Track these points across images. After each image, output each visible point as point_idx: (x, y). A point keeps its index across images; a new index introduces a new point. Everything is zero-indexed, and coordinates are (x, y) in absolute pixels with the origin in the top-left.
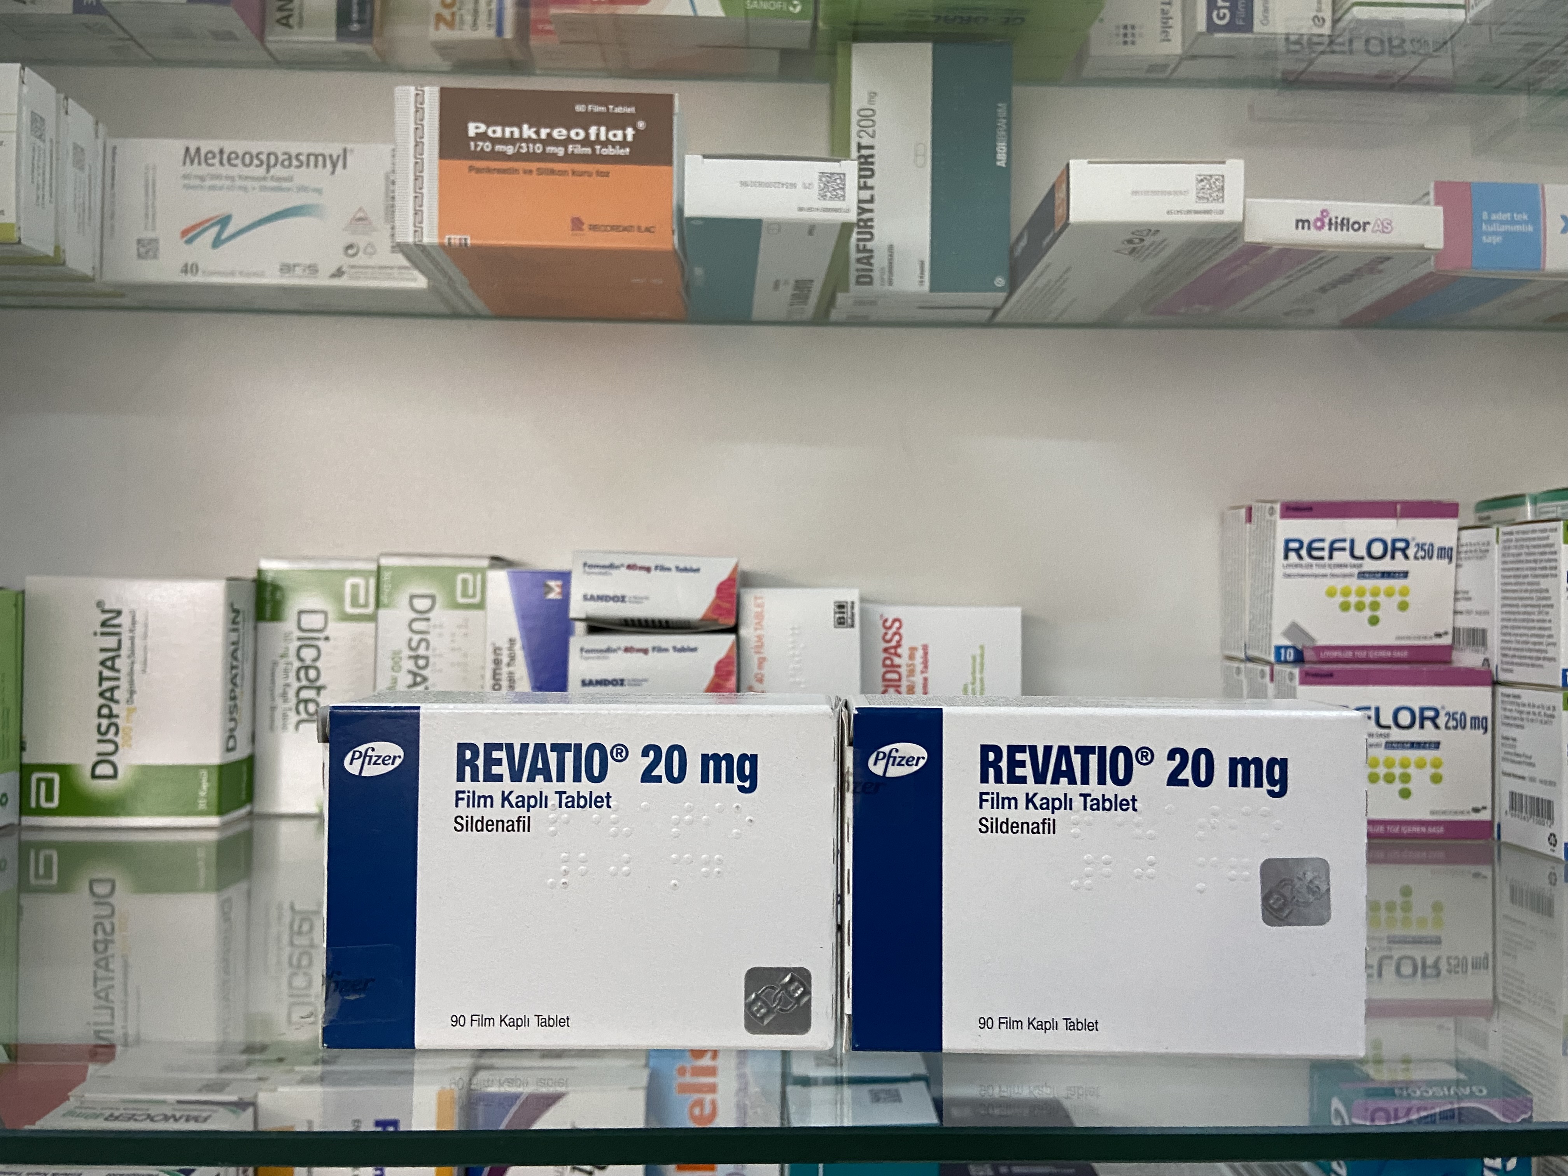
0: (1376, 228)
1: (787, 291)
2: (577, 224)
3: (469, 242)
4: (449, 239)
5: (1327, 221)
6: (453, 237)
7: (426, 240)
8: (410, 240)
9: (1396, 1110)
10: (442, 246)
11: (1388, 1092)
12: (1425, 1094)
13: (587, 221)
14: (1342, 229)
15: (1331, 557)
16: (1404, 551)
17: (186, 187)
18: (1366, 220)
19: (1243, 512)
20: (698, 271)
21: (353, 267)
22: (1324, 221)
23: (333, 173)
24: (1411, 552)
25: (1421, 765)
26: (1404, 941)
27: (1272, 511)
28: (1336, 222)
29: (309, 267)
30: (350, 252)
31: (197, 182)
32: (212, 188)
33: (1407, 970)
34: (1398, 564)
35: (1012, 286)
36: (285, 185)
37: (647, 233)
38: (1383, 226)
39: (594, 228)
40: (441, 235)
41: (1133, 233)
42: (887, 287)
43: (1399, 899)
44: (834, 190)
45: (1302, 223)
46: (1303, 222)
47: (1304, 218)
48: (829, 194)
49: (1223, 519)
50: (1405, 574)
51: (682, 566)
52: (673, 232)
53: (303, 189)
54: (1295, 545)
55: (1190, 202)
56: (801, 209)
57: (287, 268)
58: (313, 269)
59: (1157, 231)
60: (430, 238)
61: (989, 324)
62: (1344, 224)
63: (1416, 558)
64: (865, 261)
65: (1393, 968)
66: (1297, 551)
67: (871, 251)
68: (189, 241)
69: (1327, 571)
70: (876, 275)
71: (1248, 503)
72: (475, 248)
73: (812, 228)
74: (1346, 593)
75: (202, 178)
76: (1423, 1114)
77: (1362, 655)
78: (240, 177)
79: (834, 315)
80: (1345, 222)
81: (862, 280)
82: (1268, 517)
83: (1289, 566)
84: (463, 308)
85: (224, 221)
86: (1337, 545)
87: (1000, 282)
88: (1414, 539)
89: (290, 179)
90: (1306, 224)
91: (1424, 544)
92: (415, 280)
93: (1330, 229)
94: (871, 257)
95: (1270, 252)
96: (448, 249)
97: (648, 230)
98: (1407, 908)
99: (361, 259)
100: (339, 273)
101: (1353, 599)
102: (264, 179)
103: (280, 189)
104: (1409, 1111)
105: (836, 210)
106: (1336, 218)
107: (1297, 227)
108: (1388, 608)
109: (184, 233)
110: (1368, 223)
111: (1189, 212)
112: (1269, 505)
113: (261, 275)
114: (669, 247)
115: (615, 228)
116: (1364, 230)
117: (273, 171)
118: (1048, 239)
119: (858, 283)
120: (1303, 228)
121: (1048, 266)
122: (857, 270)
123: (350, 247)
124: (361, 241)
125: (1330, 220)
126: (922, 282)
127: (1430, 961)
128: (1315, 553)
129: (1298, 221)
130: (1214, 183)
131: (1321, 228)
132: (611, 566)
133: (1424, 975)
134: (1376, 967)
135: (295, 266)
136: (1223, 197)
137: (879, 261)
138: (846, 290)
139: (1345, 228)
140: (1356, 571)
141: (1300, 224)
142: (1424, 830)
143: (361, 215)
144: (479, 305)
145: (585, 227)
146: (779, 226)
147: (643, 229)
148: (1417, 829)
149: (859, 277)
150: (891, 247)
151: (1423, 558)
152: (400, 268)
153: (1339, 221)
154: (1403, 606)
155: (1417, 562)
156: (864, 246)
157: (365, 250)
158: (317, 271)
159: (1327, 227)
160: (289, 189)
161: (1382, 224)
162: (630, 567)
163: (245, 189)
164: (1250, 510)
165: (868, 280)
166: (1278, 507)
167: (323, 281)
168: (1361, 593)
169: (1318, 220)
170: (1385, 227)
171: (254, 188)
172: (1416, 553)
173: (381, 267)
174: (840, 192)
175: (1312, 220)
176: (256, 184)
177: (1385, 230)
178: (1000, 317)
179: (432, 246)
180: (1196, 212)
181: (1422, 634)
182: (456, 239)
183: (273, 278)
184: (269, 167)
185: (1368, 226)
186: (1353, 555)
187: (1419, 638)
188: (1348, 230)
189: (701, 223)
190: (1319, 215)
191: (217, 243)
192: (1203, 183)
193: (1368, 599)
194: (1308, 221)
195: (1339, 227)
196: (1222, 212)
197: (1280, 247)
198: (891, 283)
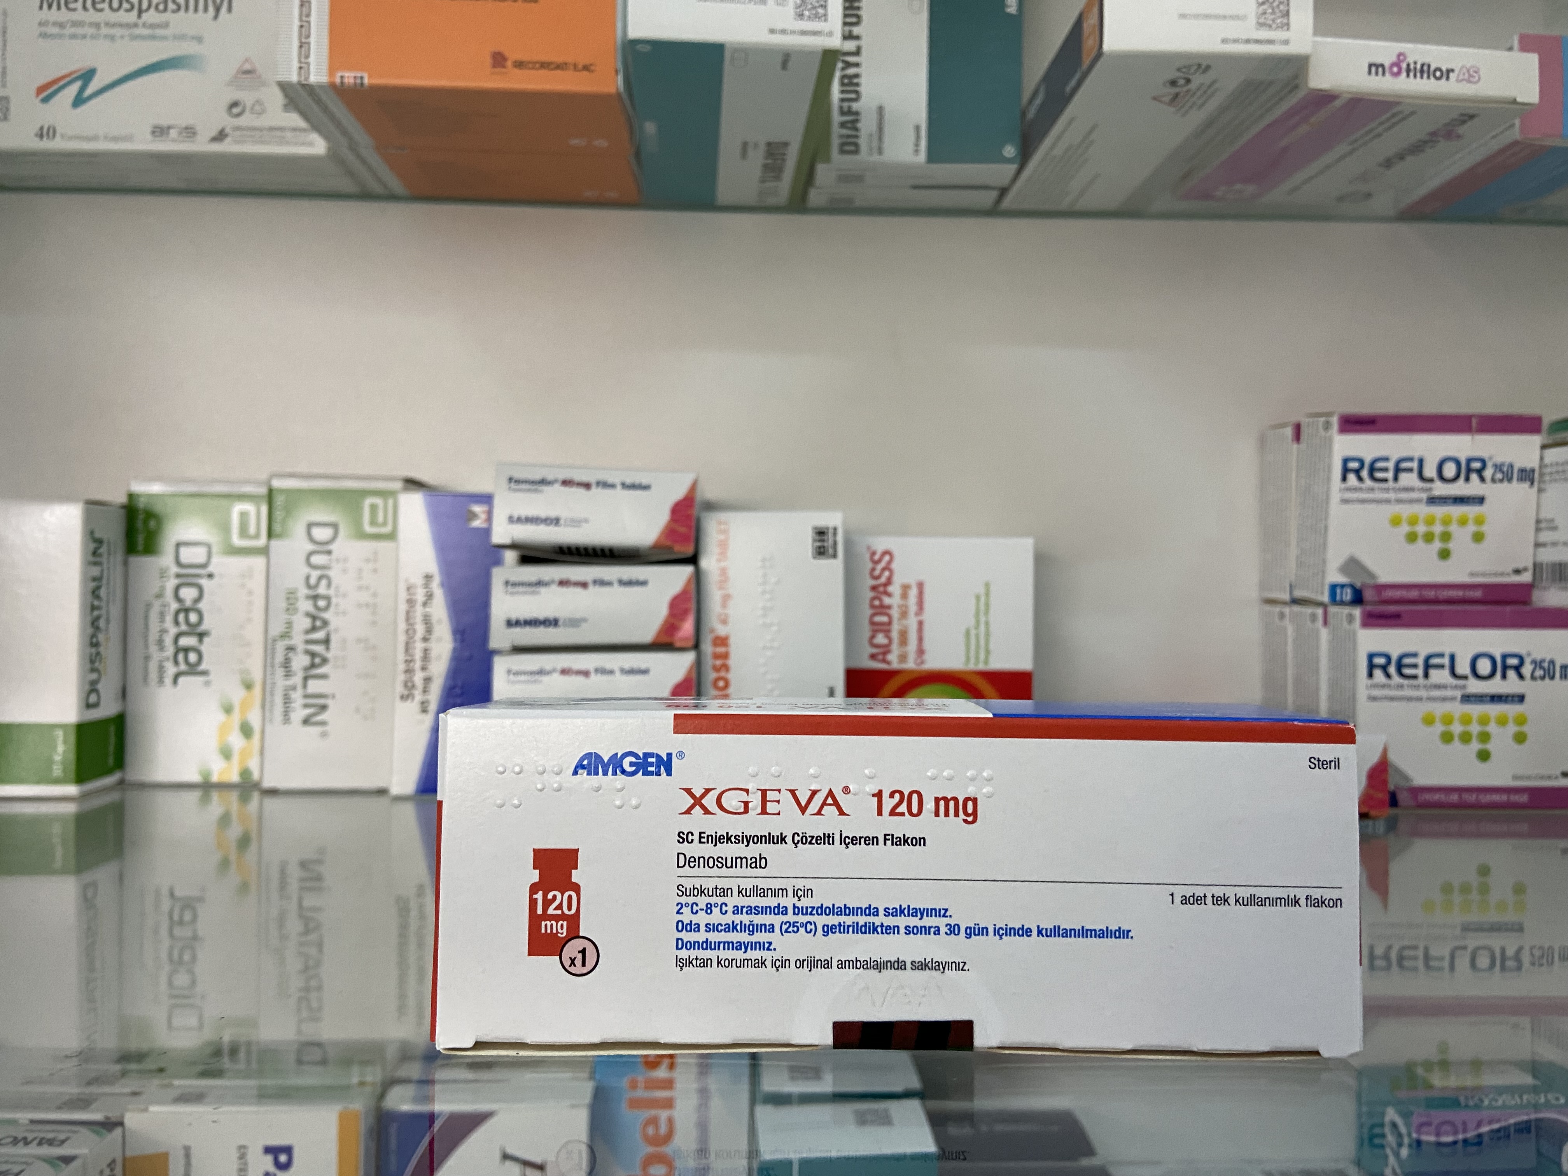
0: (1461, 77)
1: (757, 158)
2: (499, 60)
3: (366, 81)
4: (342, 77)
5: (1404, 66)
6: (346, 74)
7: (313, 79)
8: (294, 78)
9: (1464, 1124)
10: (333, 86)
11: (1450, 1102)
12: (1493, 1103)
13: (513, 56)
14: (1422, 77)
15: (1396, 479)
16: (1480, 472)
17: (44, 35)
18: (1450, 67)
19: (1289, 432)
20: (650, 128)
21: (238, 128)
22: (1400, 66)
23: (216, 17)
24: (1488, 473)
25: (1502, 722)
26: (1480, 928)
27: (1327, 426)
28: (1415, 69)
29: (186, 128)
30: (235, 110)
31: (55, 30)
32: (73, 37)
33: (1483, 961)
34: (1474, 487)
35: (1025, 155)
36: (159, 32)
37: (585, 73)
38: (1470, 76)
39: (519, 65)
40: (332, 71)
41: (1179, 70)
42: (876, 158)
43: (1474, 880)
44: (814, 8)
45: (1375, 68)
46: (1377, 66)
47: (1378, 61)
48: (807, 13)
49: (1262, 442)
50: (1481, 500)
51: (628, 481)
52: (617, 72)
53: (181, 37)
54: (1354, 465)
55: (1248, 29)
56: (772, 31)
57: (160, 131)
58: (190, 132)
59: (1208, 67)
60: (318, 76)
61: (994, 211)
62: (1425, 71)
63: (1493, 480)
64: (849, 125)
65: (1467, 960)
66: (1357, 472)
67: (857, 113)
68: (46, 100)
69: (1392, 496)
70: (863, 142)
71: (1294, 419)
72: (374, 89)
73: (786, 58)
74: (1413, 522)
75: (61, 25)
76: (1496, 1126)
77: (1431, 594)
78: (107, 24)
79: (812, 200)
80: (1425, 68)
81: (847, 148)
82: (1322, 432)
83: (1349, 489)
85: (88, 75)
86: (1404, 465)
87: (1010, 151)
88: (1491, 458)
89: (166, 25)
90: (1380, 70)
91: (1502, 465)
92: (311, 144)
93: (1408, 76)
94: (857, 121)
95: (1337, 103)
96: (340, 90)
97: (586, 68)
98: (1484, 890)
99: (248, 120)
100: (221, 136)
101: (1421, 529)
102: (136, 25)
103: (153, 37)
104: (1479, 1124)
105: (815, 33)
106: (1415, 63)
107: (1370, 73)
108: (1461, 537)
109: (40, 90)
110: (1453, 70)
111: (1248, 41)
112: (1322, 419)
113: (128, 138)
114: (613, 90)
115: (544, 65)
116: (1448, 78)
117: (145, 16)
118: (1073, 83)
119: (842, 152)
120: (1377, 74)
121: (1071, 121)
122: (842, 136)
123: (235, 104)
124: (247, 97)
125: (1408, 65)
126: (917, 151)
127: (1510, 952)
128: (1379, 475)
129: (1370, 66)
130: (1278, 6)
131: (1399, 73)
132: (543, 482)
133: (1503, 968)
134: (1448, 958)
135: (169, 128)
136: (1288, 24)
137: (867, 125)
138: (827, 159)
139: (1425, 75)
140: (1424, 496)
141: (1373, 69)
142: (1504, 798)
143: (247, 67)
144: (396, 185)
145: (509, 63)
146: (746, 52)
147: (580, 66)
148: (1496, 798)
149: (843, 144)
150: (881, 109)
151: (1501, 481)
152: (294, 129)
153: (1419, 67)
154: (1478, 537)
155: (1494, 485)
156: (849, 107)
157: (252, 109)
158: (194, 134)
159: (1404, 74)
160: (165, 38)
161: (1468, 71)
162: (566, 483)
163: (112, 38)
164: (1298, 429)
165: (852, 148)
166: (1335, 420)
167: (202, 145)
168: (1430, 521)
169: (1393, 65)
170: (1471, 75)
171: (122, 37)
172: (1493, 475)
173: (271, 129)
174: (821, 11)
175: (1387, 64)
176: (125, 32)
177: (1471, 79)
178: (1006, 203)
179: (321, 86)
180: (1257, 41)
181: (1500, 569)
182: (349, 77)
183: (144, 143)
184: (140, 12)
185: (1451, 75)
186: (1421, 477)
187: (1495, 574)
188: (1428, 77)
189: (648, 48)
190: (1394, 59)
191: (79, 101)
192: (1265, 7)
193: (1438, 529)
194: (1382, 66)
195: (1418, 75)
196: (1286, 42)
197: (1350, 96)
198: (880, 151)
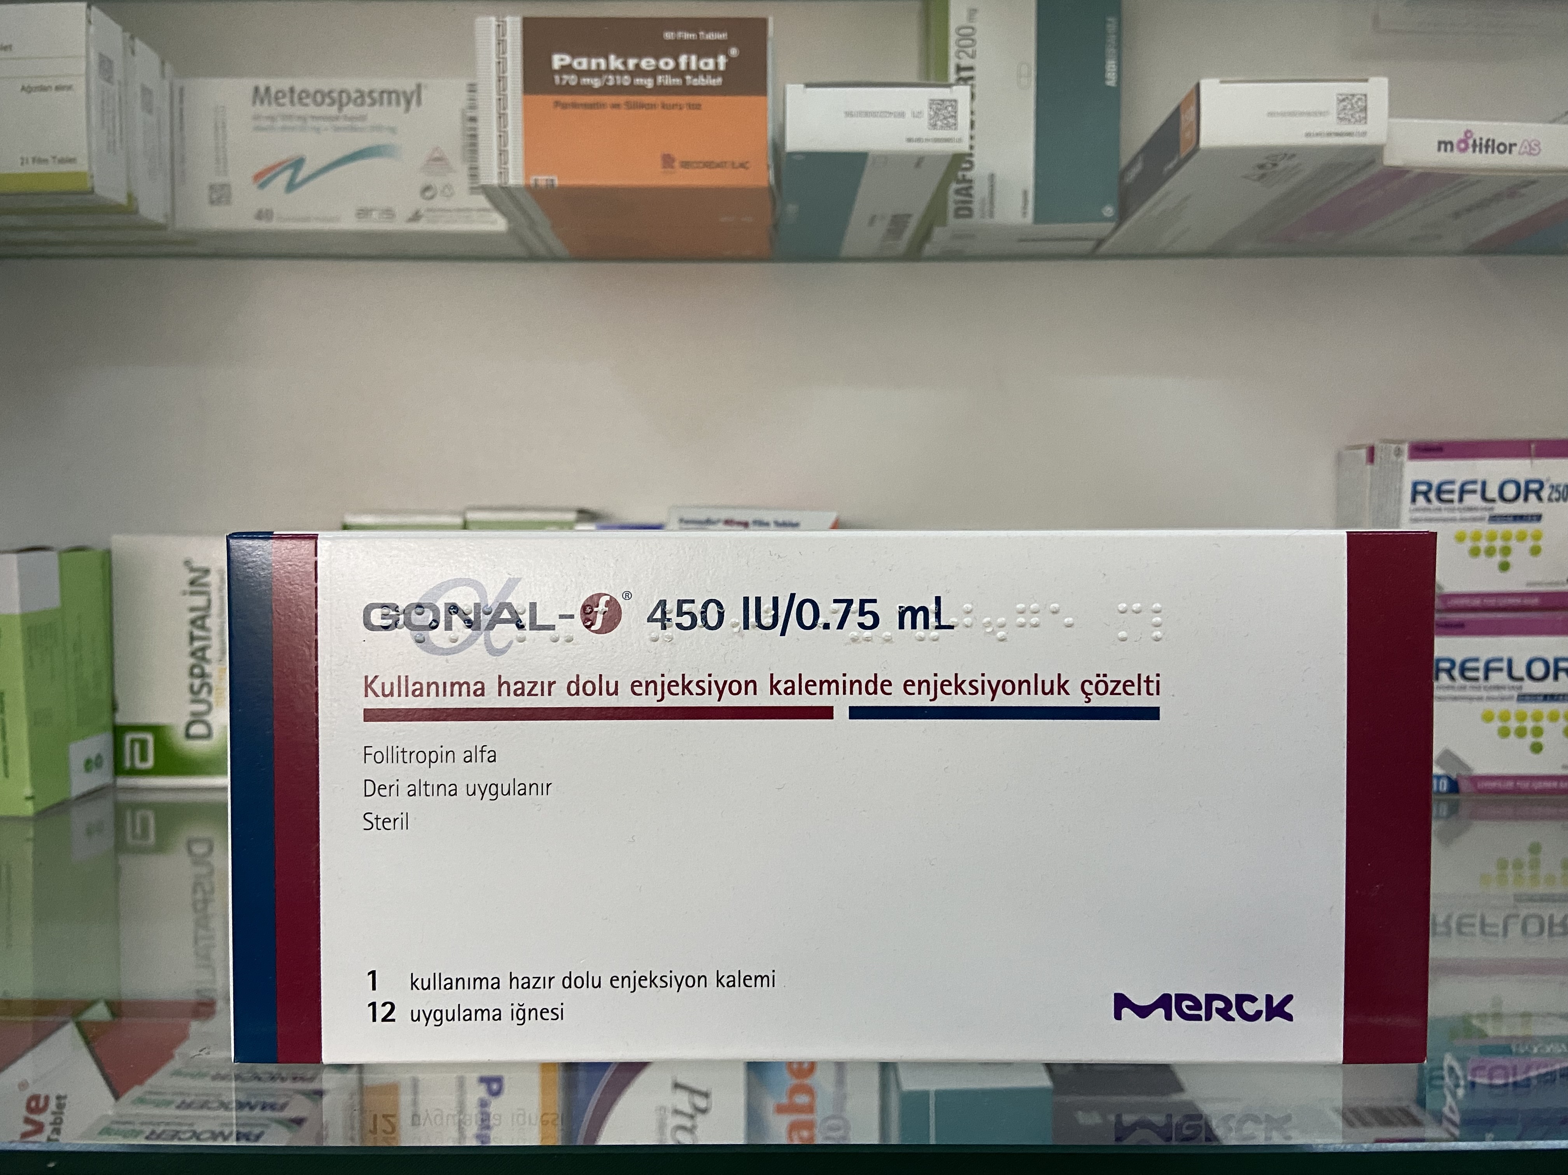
0: (1523, 150)
1: (883, 225)
2: (668, 161)
3: (557, 183)
4: (536, 180)
5: (1471, 142)
6: (540, 178)
7: (512, 182)
8: (495, 181)
9: (1515, 1068)
10: (528, 188)
11: (1504, 1049)
12: (1542, 1051)
13: (679, 157)
14: (1487, 151)
15: (1461, 500)
16: (1537, 493)
17: (258, 129)
18: (1512, 142)
19: (1363, 453)
20: (792, 208)
21: (429, 210)
22: (1467, 143)
23: (407, 109)
24: (1545, 494)
25: (1553, 718)
26: (1532, 899)
27: (1398, 453)
28: (1481, 144)
29: (387, 210)
30: (428, 194)
31: (268, 123)
32: (284, 128)
33: (1533, 927)
34: (1532, 506)
35: (1123, 214)
36: (359, 124)
37: (742, 170)
38: (1531, 148)
39: (686, 165)
40: (527, 176)
41: (1267, 158)
42: (987, 221)
43: (1527, 858)
44: (945, 118)
45: (1444, 145)
46: (1446, 143)
47: (1447, 139)
48: (939, 123)
49: (1339, 459)
50: (1538, 518)
51: (780, 520)
52: (768, 166)
53: (378, 128)
54: (1423, 488)
55: (1330, 123)
56: (909, 140)
57: (363, 213)
58: (389, 213)
59: (1292, 155)
60: (515, 178)
61: (1092, 255)
62: (1489, 146)
63: (1550, 500)
64: (964, 192)
65: (1519, 927)
66: (1426, 494)
67: (971, 181)
68: (262, 186)
69: (1457, 515)
70: (976, 206)
71: (1369, 442)
72: (561, 188)
73: (919, 160)
74: (1477, 537)
75: (272, 118)
76: (1543, 1071)
77: (1492, 602)
78: (313, 117)
79: (928, 249)
80: (1490, 143)
81: (962, 212)
82: (1393, 458)
83: (1418, 510)
84: (541, 250)
85: (298, 163)
86: (1468, 487)
87: (1109, 211)
88: (1548, 480)
89: (363, 118)
90: (1449, 147)
91: (1558, 486)
92: (494, 222)
93: (1474, 151)
94: (971, 187)
95: (1408, 176)
96: (534, 191)
97: (742, 165)
98: (1535, 865)
99: (439, 202)
100: (416, 217)
101: (1483, 544)
102: (337, 118)
103: (353, 129)
104: (1529, 1068)
105: (947, 140)
106: (1481, 139)
107: (1439, 149)
108: (1520, 552)
109: (257, 177)
110: (1515, 145)
111: (1329, 134)
112: (1394, 446)
113: (336, 219)
114: (763, 183)
115: (708, 165)
116: (1510, 152)
117: (345, 109)
118: (1171, 166)
119: (957, 216)
120: (1446, 150)
121: (1168, 193)
122: (957, 202)
123: (427, 188)
124: (438, 182)
125: (1475, 141)
126: (1025, 214)
127: (1557, 920)
128: (1445, 496)
129: (1440, 143)
130: (1357, 102)
131: (1464, 150)
132: (709, 521)
133: (1551, 934)
134: (1501, 927)
135: (372, 210)
136: (1365, 118)
137: (980, 192)
138: (944, 223)
139: (1490, 150)
140: (1487, 514)
141: (1443, 146)
142: (1555, 784)
144: (558, 247)
145: (676, 164)
146: (888, 159)
147: (737, 165)
148: (1548, 785)
149: (958, 209)
150: (992, 177)
151: (1557, 500)
152: (479, 210)
153: (1484, 142)
154: (1536, 551)
155: (1551, 504)
156: (964, 176)
157: (443, 191)
158: (394, 215)
159: (1471, 149)
160: (361, 130)
161: (1530, 145)
162: (728, 522)
163: (317, 130)
164: (1371, 451)
165: (967, 212)
166: (1405, 448)
167: (399, 225)
168: (1492, 537)
169: (1461, 141)
170: (1532, 149)
171: (326, 129)
172: (1551, 494)
173: (459, 210)
174: (951, 121)
175: (1455, 142)
176: (327, 124)
177: (1532, 151)
178: (1104, 248)
179: (517, 188)
180: (1336, 135)
181: (1555, 579)
182: (542, 180)
183: (349, 223)
184: (341, 106)
185: (1514, 148)
186: (1484, 498)
187: (1550, 584)
188: (1493, 152)
189: (802, 157)
190: (1462, 136)
191: (291, 186)
192: (1345, 103)
193: (1498, 544)
194: (1451, 143)
195: (1484, 149)
196: (1363, 134)
197: (1420, 171)
198: (991, 215)
